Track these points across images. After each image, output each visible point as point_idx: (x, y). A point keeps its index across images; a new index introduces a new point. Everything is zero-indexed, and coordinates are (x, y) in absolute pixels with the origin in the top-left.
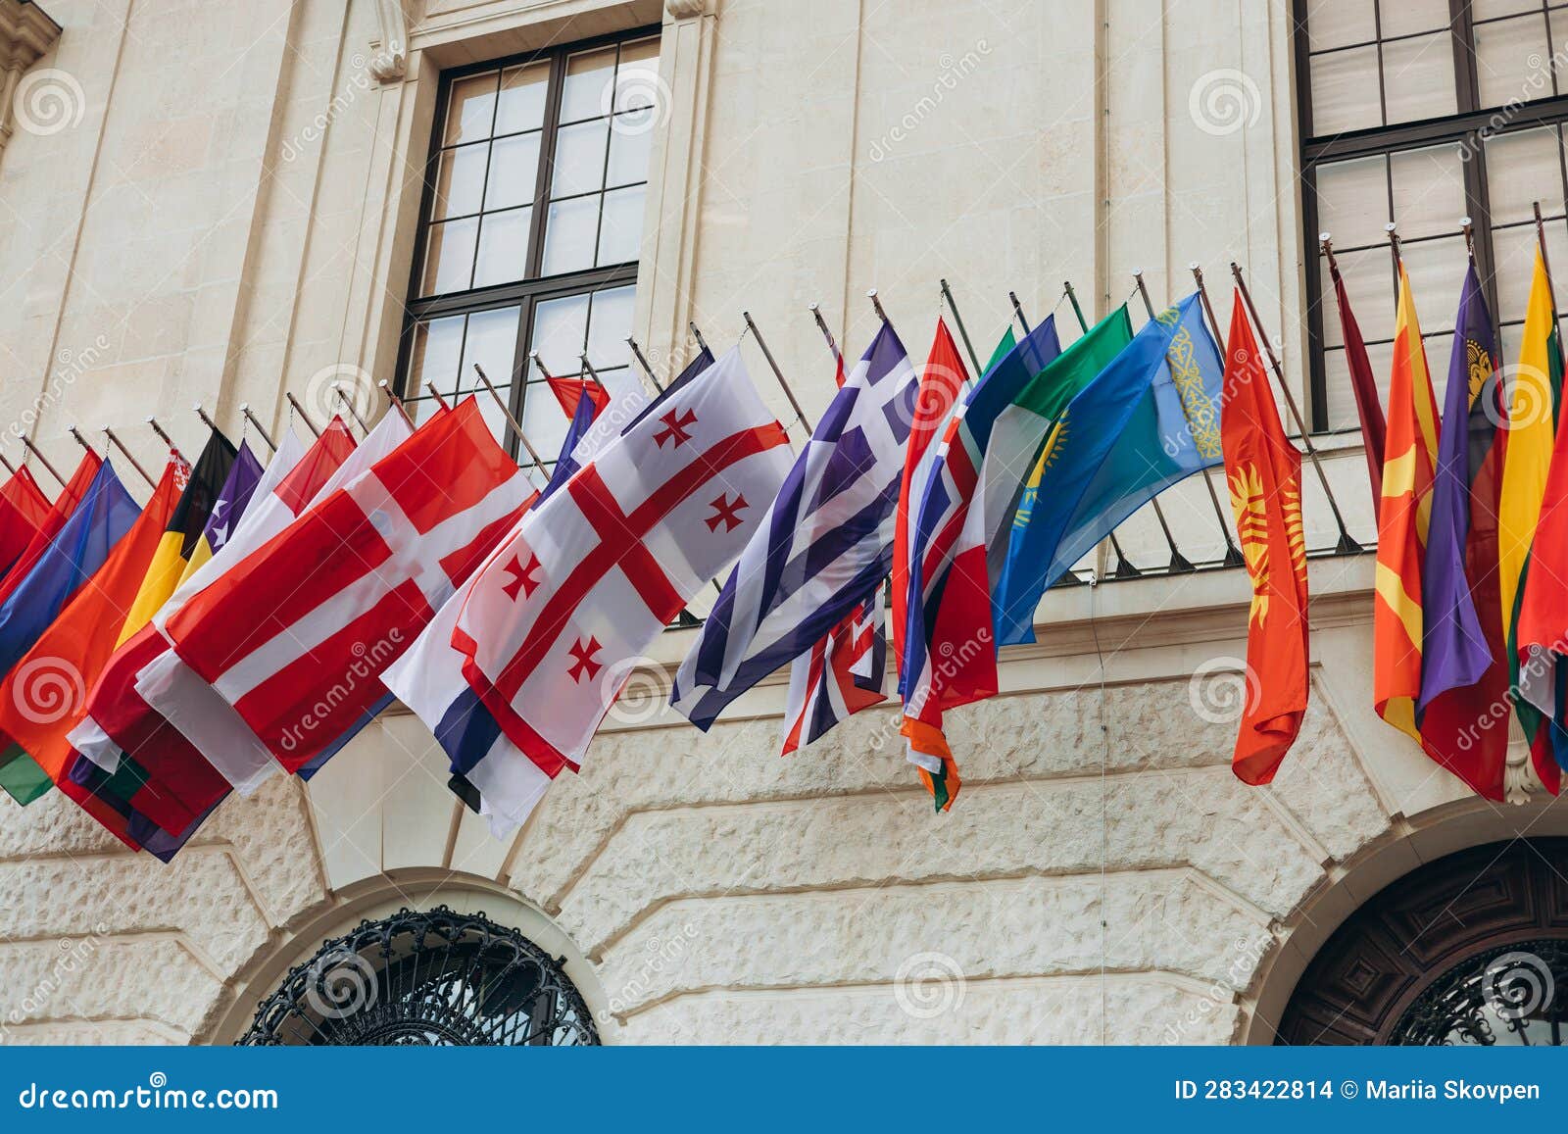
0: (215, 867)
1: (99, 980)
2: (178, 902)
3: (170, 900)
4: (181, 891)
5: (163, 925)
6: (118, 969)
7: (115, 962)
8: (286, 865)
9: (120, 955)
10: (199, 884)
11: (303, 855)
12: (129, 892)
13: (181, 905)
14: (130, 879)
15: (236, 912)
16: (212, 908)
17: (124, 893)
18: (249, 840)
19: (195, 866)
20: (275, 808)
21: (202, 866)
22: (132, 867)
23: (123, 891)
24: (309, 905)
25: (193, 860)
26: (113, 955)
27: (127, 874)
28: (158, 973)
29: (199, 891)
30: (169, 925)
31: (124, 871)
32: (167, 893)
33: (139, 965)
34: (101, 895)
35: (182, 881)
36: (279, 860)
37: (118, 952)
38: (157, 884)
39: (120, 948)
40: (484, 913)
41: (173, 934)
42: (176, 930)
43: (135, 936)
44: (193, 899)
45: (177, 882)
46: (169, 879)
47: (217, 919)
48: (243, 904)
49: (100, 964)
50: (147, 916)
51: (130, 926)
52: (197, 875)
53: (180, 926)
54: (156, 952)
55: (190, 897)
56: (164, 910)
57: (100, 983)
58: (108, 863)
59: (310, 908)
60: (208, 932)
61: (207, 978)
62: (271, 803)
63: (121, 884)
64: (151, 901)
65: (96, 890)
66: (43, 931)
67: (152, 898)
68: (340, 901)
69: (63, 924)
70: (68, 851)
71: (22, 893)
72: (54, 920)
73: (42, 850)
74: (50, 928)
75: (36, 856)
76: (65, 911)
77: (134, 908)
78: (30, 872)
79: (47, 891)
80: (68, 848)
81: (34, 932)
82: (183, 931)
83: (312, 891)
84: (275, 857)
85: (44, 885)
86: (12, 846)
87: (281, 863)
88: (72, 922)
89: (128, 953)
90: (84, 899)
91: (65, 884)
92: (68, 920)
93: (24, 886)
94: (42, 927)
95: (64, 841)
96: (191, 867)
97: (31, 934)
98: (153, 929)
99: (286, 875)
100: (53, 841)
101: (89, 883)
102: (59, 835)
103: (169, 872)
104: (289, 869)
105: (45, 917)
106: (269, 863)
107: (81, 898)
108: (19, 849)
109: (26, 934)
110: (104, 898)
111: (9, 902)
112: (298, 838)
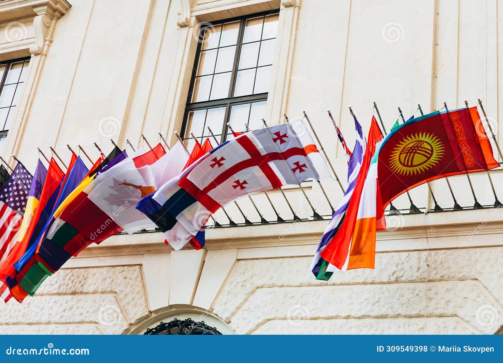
0: (110, 301)
2: (97, 313)
3: (94, 312)
4: (98, 309)
5: (91, 321)
11: (141, 298)
12: (80, 308)
14: (81, 304)
18: (123, 292)
19: (104, 300)
20: (132, 281)
21: (106, 300)
22: (82, 299)
23: (78, 308)
25: (103, 298)
27: (80, 302)
30: (94, 321)
31: (79, 300)
32: (93, 309)
34: (71, 309)
35: (99, 305)
38: (90, 306)
40: (204, 322)
41: (94, 324)
42: (96, 323)
43: (81, 324)
45: (97, 305)
46: (94, 304)
50: (86, 317)
52: (104, 303)
53: (97, 321)
54: (89, 330)
56: (92, 315)
58: (73, 298)
59: (143, 317)
62: (131, 279)
63: (78, 305)
64: (88, 312)
65: (69, 307)
66: (50, 321)
67: (88, 311)
68: (154, 315)
69: (57, 319)
70: (60, 293)
71: (43, 308)
72: (54, 317)
73: (51, 292)
74: (52, 320)
75: (48, 294)
76: (58, 314)
77: (82, 314)
78: (46, 300)
79: (52, 307)
80: (60, 292)
81: (47, 321)
82: (99, 324)
83: (144, 311)
84: (132, 298)
85: (51, 305)
86: (40, 290)
87: (134, 301)
88: (60, 319)
89: (78, 331)
90: (64, 310)
91: (58, 305)
92: (59, 318)
93: (44, 305)
94: (49, 320)
95: (58, 290)
96: (102, 300)
97: (46, 322)
98: (88, 322)
99: (135, 305)
100: (55, 289)
101: (67, 305)
102: (57, 287)
103: (94, 302)
104: (136, 303)
105: (51, 316)
106: (129, 300)
107: (63, 310)
108: (43, 291)
109: (44, 322)
110: (71, 310)
111: (38, 311)
112: (140, 292)
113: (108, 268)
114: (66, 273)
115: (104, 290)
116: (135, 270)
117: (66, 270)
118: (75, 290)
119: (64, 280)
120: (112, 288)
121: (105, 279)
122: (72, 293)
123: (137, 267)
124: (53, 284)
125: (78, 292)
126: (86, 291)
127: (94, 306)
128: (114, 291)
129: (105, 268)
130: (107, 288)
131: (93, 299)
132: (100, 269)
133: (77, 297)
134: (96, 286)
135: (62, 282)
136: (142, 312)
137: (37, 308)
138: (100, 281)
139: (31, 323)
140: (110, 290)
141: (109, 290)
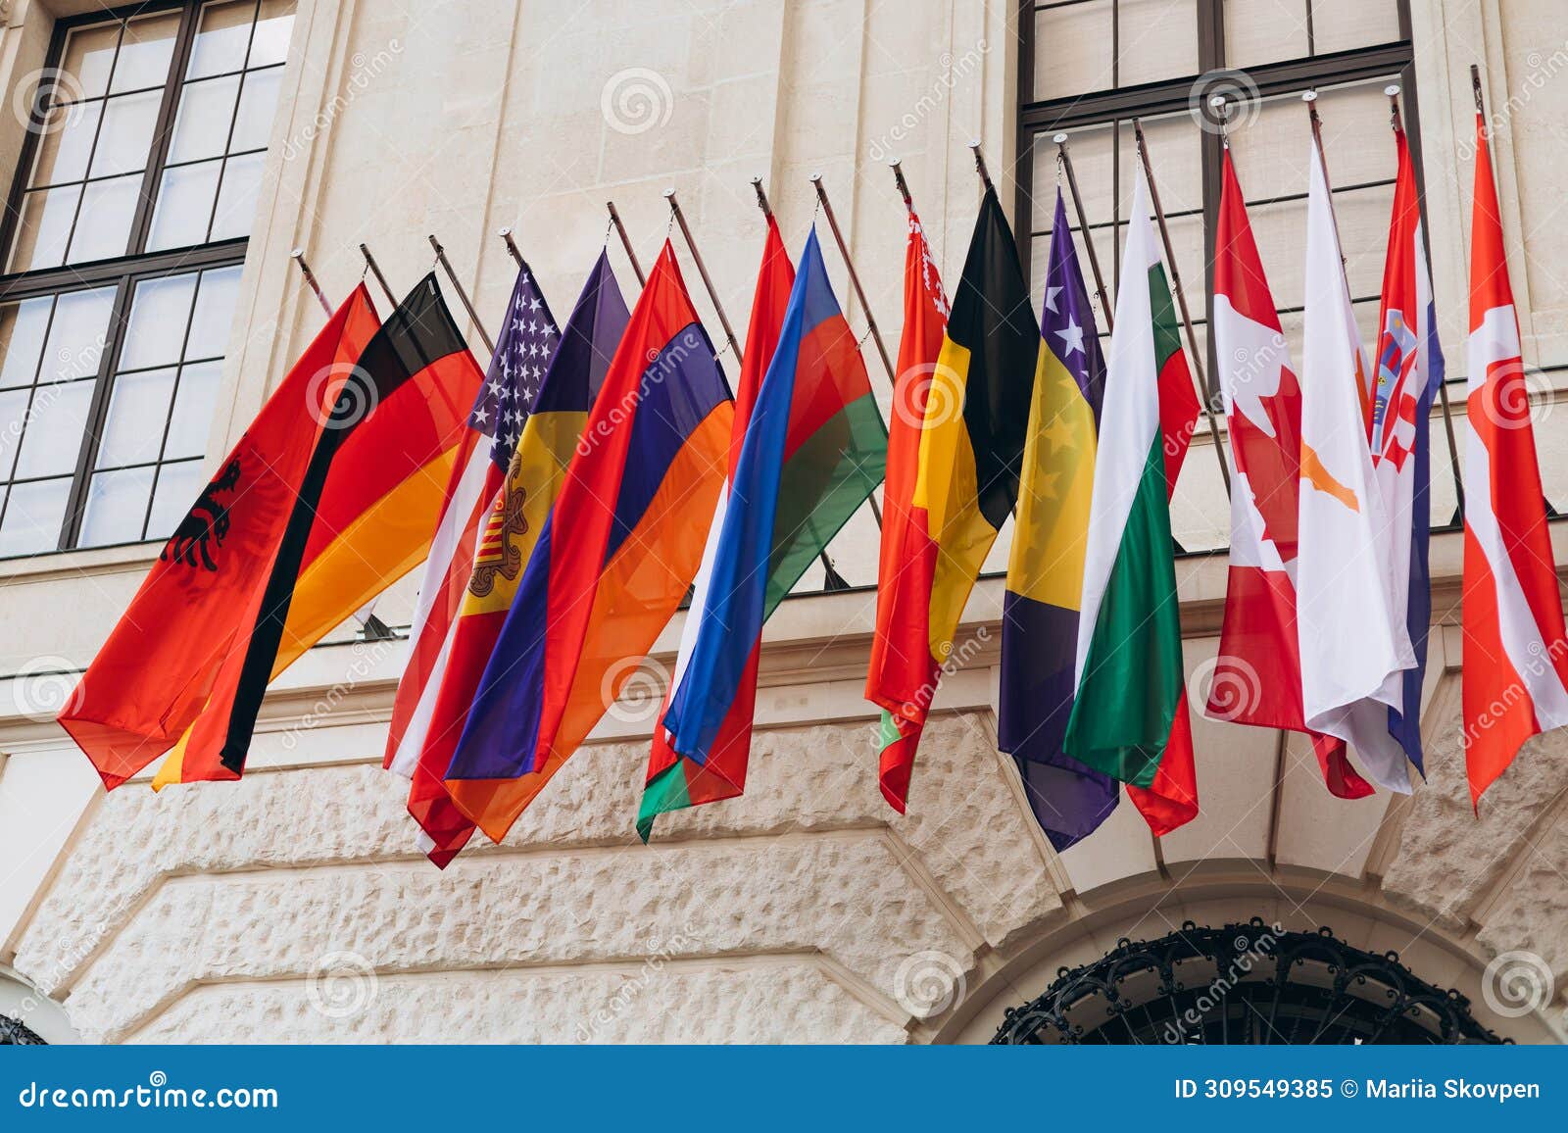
0: (868, 860)
1: (693, 1024)
2: (812, 911)
3: (798, 906)
4: (816, 894)
5: (793, 944)
6: (724, 1008)
7: (716, 997)
8: (990, 856)
9: (724, 988)
10: (845, 884)
11: (1015, 843)
12: (726, 895)
13: (817, 915)
14: (728, 877)
15: (916, 925)
16: (872, 920)
17: (718, 896)
18: (920, 822)
19: (834, 859)
20: (957, 776)
21: (846, 858)
22: (728, 859)
23: (716, 894)
24: (1038, 914)
25: (829, 850)
26: (714, 985)
27: (720, 870)
28: (793, 1013)
29: (848, 894)
30: (802, 942)
31: (714, 864)
32: (791, 897)
33: (761, 1000)
34: (683, 897)
35: (816, 880)
36: (978, 849)
37: (721, 983)
38: (773, 885)
39: (723, 976)
40: (1328, 929)
41: (812, 957)
42: (814, 951)
43: (745, 960)
44: (837, 905)
45: (807, 881)
46: (793, 876)
47: (884, 934)
48: (925, 914)
49: (690, 1000)
50: (763, 930)
51: (736, 944)
52: (841, 870)
53: (822, 944)
54: (787, 983)
55: (832, 902)
56: (791, 921)
57: (696, 1028)
58: (686, 854)
59: (1038, 919)
60: (873, 953)
61: (879, 1022)
62: (949, 767)
63: (714, 885)
64: (767, 909)
65: (671, 893)
66: (589, 952)
67: (768, 905)
68: (1080, 911)
69: (624, 940)
70: (615, 837)
71: (548, 899)
72: (608, 936)
73: (572, 837)
74: (600, 946)
75: (559, 845)
76: (622, 925)
77: (740, 920)
78: (557, 869)
79: (590, 896)
80: (617, 833)
81: (576, 953)
82: (829, 955)
83: (1041, 896)
84: (972, 846)
85: (585, 886)
86: (523, 829)
87: (982, 855)
88: (640, 942)
89: (736, 986)
90: (653, 906)
91: (618, 886)
92: (632, 935)
93: (550, 888)
94: (588, 946)
95: (608, 825)
96: (828, 861)
97: (571, 957)
98: (773, 949)
99: (994, 874)
100: (589, 824)
101: (658, 884)
102: (600, 814)
103: (791, 866)
104: (997, 864)
105: (592, 930)
106: (963, 853)
107: (647, 905)
108: (534, 833)
109: (562, 956)
110: (684, 905)
111: (527, 912)
112: (1003, 819)
113: (829, 729)
114: (629, 758)
115: (826, 817)
116: (960, 732)
117: (629, 747)
118: (690, 822)
119: (627, 784)
120: (866, 809)
121: (822, 774)
122: (673, 835)
123: (968, 720)
124: (575, 802)
125: (704, 831)
126: (739, 825)
127: (792, 882)
128: (879, 817)
129: (816, 730)
130: (842, 807)
131: (780, 854)
132: (793, 736)
133: (703, 851)
134: (787, 802)
135: (620, 793)
136: (1032, 901)
137: (517, 901)
138: (799, 782)
139: (500, 963)
140: (860, 813)
141: (850, 815)
